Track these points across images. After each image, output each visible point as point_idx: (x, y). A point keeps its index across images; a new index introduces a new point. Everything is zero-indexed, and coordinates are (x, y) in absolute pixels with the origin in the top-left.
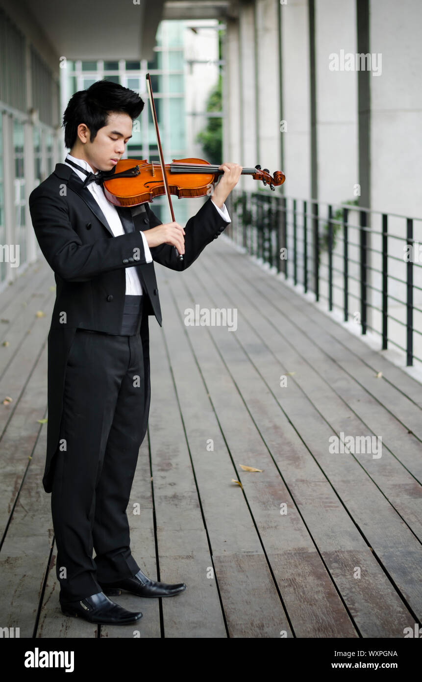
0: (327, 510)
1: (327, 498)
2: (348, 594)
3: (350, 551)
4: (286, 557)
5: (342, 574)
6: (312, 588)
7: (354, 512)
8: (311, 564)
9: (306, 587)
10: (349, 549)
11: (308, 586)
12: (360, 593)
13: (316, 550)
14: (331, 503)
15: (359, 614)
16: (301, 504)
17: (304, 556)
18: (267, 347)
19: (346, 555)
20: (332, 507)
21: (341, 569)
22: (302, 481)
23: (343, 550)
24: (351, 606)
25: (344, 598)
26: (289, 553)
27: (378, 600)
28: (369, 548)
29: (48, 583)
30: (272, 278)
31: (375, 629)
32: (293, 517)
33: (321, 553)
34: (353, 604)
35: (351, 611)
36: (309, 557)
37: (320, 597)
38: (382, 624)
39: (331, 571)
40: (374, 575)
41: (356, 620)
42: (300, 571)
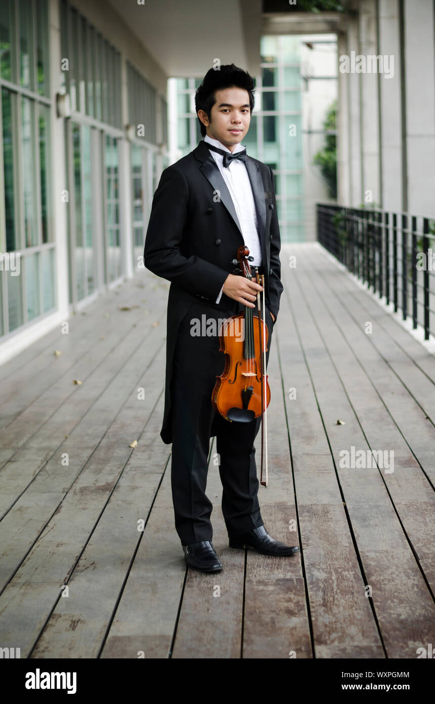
0: (319, 476)
1: (323, 467)
2: (306, 534)
3: (325, 505)
4: (265, 508)
5: (309, 521)
6: (277, 529)
7: (342, 476)
8: (285, 513)
9: (272, 529)
10: (324, 503)
11: (274, 528)
12: (317, 534)
13: (295, 504)
14: (326, 470)
15: (309, 547)
16: (298, 471)
17: (282, 507)
18: (327, 350)
19: (320, 508)
20: (324, 473)
21: (310, 517)
22: (308, 454)
23: (318, 503)
24: (305, 542)
25: (302, 537)
26: (269, 506)
27: (331, 538)
28: (342, 503)
29: (49, 524)
30: (362, 292)
31: (318, 557)
32: (286, 480)
33: (298, 505)
34: (307, 541)
35: (303, 546)
36: (285, 508)
37: (281, 536)
38: (325, 554)
39: (300, 518)
40: (337, 521)
41: (304, 551)
42: (272, 518)
